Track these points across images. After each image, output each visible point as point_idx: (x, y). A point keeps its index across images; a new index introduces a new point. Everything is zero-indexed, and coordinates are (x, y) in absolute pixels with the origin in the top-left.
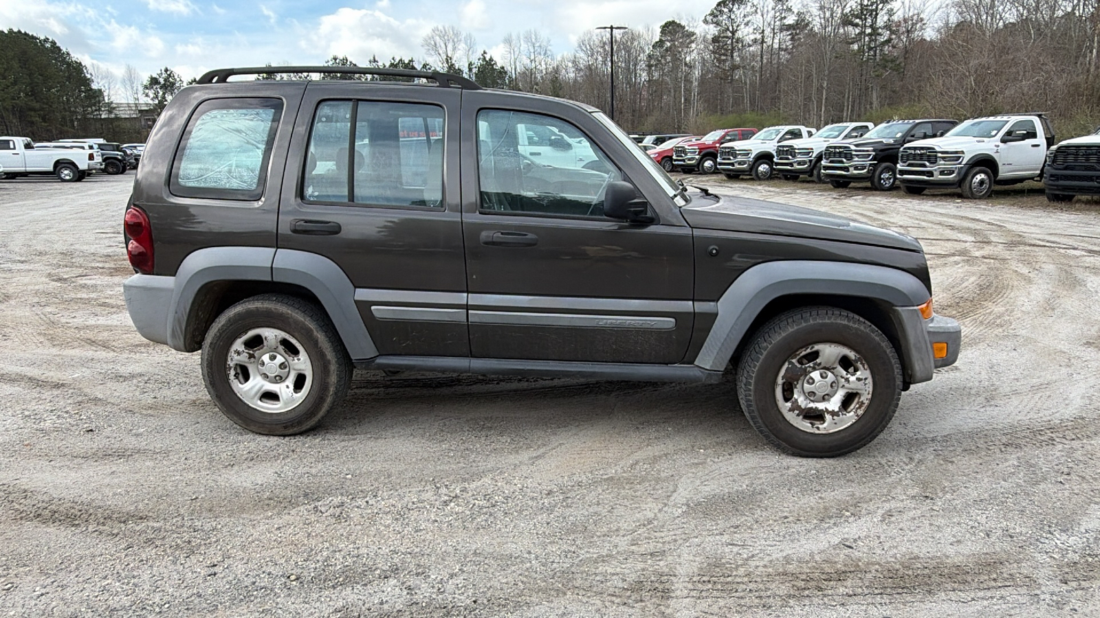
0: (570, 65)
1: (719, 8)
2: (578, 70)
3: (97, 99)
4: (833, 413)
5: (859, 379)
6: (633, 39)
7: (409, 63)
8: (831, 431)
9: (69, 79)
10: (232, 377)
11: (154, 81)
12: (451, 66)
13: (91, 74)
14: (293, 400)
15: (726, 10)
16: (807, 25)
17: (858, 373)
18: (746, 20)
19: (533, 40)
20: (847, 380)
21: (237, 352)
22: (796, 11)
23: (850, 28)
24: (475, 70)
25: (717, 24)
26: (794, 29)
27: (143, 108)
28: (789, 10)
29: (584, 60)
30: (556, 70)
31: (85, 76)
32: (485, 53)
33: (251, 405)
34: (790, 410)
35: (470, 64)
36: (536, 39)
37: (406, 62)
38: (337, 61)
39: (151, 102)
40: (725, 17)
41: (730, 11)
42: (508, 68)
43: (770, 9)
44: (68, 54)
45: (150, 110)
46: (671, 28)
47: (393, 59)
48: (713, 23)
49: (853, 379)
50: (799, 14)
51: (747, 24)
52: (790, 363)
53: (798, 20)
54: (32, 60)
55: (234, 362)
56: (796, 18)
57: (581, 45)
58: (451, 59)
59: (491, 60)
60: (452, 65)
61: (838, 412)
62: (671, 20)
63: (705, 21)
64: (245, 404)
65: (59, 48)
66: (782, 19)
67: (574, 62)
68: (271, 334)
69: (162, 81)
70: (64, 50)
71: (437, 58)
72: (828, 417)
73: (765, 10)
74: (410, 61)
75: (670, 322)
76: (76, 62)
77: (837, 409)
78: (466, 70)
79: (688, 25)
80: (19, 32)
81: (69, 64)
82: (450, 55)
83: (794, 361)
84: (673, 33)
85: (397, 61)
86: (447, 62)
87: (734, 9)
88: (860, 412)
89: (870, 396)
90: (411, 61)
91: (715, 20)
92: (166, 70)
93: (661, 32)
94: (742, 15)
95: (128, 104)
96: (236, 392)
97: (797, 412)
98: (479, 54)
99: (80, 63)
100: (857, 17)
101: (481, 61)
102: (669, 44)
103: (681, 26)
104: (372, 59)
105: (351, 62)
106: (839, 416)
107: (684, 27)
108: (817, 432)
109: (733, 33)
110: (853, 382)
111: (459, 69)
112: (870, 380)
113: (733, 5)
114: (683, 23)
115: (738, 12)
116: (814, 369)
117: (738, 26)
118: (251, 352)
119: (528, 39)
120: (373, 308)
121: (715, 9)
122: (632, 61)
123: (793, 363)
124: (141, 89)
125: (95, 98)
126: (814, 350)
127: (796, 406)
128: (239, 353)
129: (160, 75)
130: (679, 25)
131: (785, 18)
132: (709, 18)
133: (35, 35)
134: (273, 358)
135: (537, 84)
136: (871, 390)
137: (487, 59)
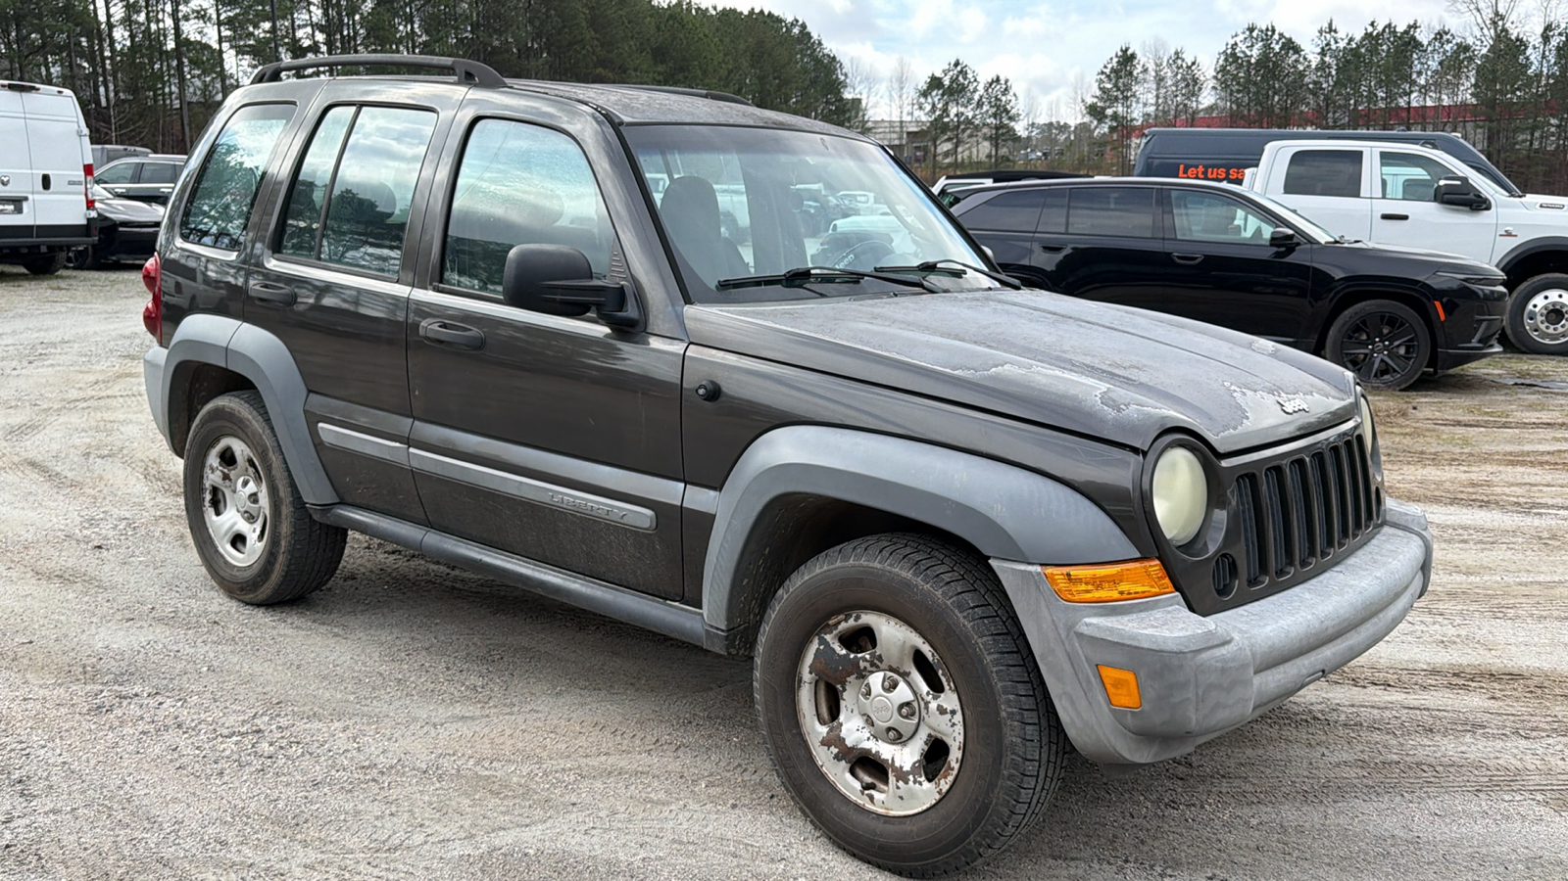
3: (847, 115)
4: (902, 776)
5: (944, 711)
7: (1406, 32)
8: (893, 813)
9: (814, 82)
10: (207, 503)
11: (935, 83)
12: (1502, 36)
13: (846, 75)
14: (255, 552)
17: (943, 697)
20: (927, 706)
27: (911, 129)
31: (837, 78)
33: (219, 547)
34: (823, 743)
35: (1548, 28)
37: (1400, 29)
38: (1255, 34)
39: (924, 118)
44: (820, 44)
45: (922, 131)
47: (1372, 24)
49: (933, 705)
52: (823, 641)
54: (770, 55)
58: (1502, 18)
60: (1504, 30)
61: (908, 773)
64: (214, 544)
65: (809, 34)
68: (238, 448)
69: (947, 82)
70: (815, 36)
71: (1469, 18)
72: (892, 780)
74: (1410, 27)
75: (643, 516)
76: (829, 56)
77: (907, 768)
80: (762, 12)
81: (818, 61)
82: (1501, 11)
83: (828, 637)
85: (1380, 28)
86: (1495, 23)
89: (960, 754)
90: (1415, 26)
92: (957, 64)
95: (890, 122)
96: (208, 525)
97: (835, 750)
99: (834, 57)
104: (1325, 25)
105: (1281, 35)
106: (906, 782)
108: (869, 806)
111: (1517, 39)
112: (959, 718)
116: (873, 668)
118: (226, 471)
120: (321, 425)
123: (826, 644)
124: (913, 94)
125: (844, 112)
126: (860, 622)
127: (834, 740)
128: (213, 469)
129: (946, 72)
133: (782, 16)
134: (245, 484)
136: (961, 739)
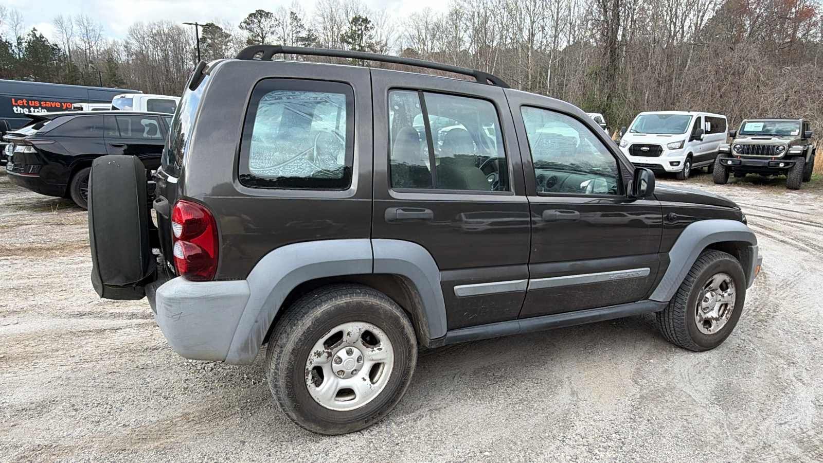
0: (122, 48)
1: (250, 19)
2: (129, 54)
4: (717, 319)
5: (729, 295)
6: (179, 34)
8: (716, 331)
10: (309, 382)
14: (372, 392)
15: (256, 21)
16: (315, 39)
17: (729, 290)
18: (272, 29)
19: (86, 24)
20: (723, 296)
21: (317, 355)
22: (307, 29)
23: (345, 45)
24: (24, 45)
25: (251, 30)
26: (307, 41)
28: (302, 26)
29: (135, 46)
30: (108, 52)
32: (34, 29)
33: (328, 407)
34: (699, 321)
36: (88, 23)
40: (255, 25)
41: (259, 22)
42: (61, 46)
43: (288, 24)
46: (211, 29)
48: (247, 29)
49: (726, 295)
50: (309, 31)
51: (272, 33)
53: (309, 35)
55: (313, 366)
56: (308, 33)
57: (132, 33)
59: (41, 37)
61: (719, 318)
62: (210, 22)
63: (241, 27)
64: (323, 407)
66: (297, 32)
67: (126, 47)
68: (354, 329)
72: (714, 322)
73: (285, 25)
75: (647, 271)
77: (717, 316)
78: (15, 43)
79: (226, 29)
83: (703, 288)
84: (213, 33)
87: (262, 21)
88: (729, 316)
89: (734, 304)
91: (248, 27)
93: (203, 31)
94: (269, 26)
96: (313, 396)
97: (701, 322)
98: (29, 30)
100: (350, 37)
101: (31, 37)
102: (209, 41)
103: (219, 28)
106: (719, 320)
107: (221, 30)
108: (710, 333)
109: (263, 38)
110: (727, 297)
112: (734, 295)
113: (261, 17)
114: (221, 26)
115: (265, 23)
116: (708, 291)
117: (266, 34)
118: (329, 351)
119: (80, 22)
120: (456, 288)
121: (248, 18)
122: (179, 50)
123: (703, 290)
126: (711, 279)
127: (701, 319)
128: (319, 354)
130: (217, 27)
131: (300, 32)
132: (244, 25)
134: (349, 353)
135: (91, 62)
136: (734, 300)
137: (38, 36)
